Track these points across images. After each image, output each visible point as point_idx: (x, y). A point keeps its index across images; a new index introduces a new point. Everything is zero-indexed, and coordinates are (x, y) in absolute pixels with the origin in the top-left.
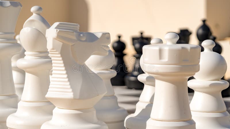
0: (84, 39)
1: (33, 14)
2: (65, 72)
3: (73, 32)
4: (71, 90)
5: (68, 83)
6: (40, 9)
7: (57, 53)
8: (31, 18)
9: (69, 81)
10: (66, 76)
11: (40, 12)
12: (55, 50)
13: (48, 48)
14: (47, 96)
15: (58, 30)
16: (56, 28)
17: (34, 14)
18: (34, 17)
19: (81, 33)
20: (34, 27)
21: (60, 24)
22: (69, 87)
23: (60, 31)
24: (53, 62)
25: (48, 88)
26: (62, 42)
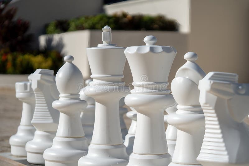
0: (243, 92)
1: (186, 62)
2: (219, 131)
3: (230, 84)
4: (226, 153)
5: (223, 144)
6: (195, 55)
7: (211, 108)
8: (184, 67)
9: (224, 141)
10: (221, 136)
11: (195, 59)
12: (208, 105)
13: (200, 101)
14: (198, 159)
15: (212, 82)
16: (210, 79)
17: (188, 62)
18: (188, 65)
19: (240, 85)
20: (187, 78)
21: (215, 74)
22: (224, 149)
23: (214, 83)
24: (206, 118)
25: (200, 149)
26: (216, 96)
